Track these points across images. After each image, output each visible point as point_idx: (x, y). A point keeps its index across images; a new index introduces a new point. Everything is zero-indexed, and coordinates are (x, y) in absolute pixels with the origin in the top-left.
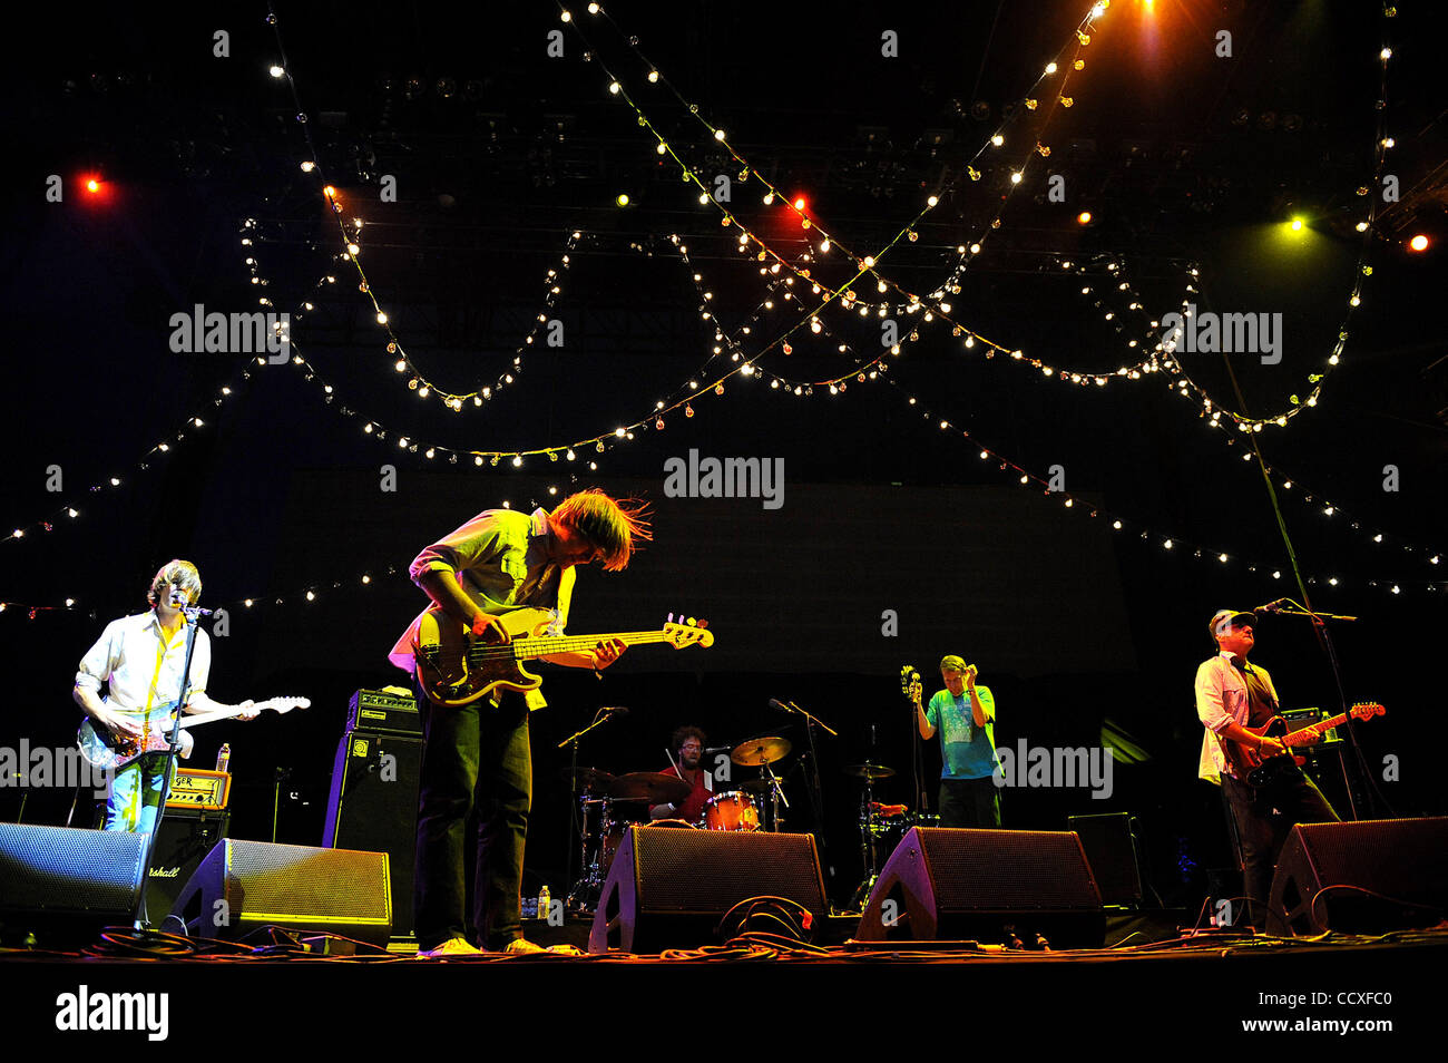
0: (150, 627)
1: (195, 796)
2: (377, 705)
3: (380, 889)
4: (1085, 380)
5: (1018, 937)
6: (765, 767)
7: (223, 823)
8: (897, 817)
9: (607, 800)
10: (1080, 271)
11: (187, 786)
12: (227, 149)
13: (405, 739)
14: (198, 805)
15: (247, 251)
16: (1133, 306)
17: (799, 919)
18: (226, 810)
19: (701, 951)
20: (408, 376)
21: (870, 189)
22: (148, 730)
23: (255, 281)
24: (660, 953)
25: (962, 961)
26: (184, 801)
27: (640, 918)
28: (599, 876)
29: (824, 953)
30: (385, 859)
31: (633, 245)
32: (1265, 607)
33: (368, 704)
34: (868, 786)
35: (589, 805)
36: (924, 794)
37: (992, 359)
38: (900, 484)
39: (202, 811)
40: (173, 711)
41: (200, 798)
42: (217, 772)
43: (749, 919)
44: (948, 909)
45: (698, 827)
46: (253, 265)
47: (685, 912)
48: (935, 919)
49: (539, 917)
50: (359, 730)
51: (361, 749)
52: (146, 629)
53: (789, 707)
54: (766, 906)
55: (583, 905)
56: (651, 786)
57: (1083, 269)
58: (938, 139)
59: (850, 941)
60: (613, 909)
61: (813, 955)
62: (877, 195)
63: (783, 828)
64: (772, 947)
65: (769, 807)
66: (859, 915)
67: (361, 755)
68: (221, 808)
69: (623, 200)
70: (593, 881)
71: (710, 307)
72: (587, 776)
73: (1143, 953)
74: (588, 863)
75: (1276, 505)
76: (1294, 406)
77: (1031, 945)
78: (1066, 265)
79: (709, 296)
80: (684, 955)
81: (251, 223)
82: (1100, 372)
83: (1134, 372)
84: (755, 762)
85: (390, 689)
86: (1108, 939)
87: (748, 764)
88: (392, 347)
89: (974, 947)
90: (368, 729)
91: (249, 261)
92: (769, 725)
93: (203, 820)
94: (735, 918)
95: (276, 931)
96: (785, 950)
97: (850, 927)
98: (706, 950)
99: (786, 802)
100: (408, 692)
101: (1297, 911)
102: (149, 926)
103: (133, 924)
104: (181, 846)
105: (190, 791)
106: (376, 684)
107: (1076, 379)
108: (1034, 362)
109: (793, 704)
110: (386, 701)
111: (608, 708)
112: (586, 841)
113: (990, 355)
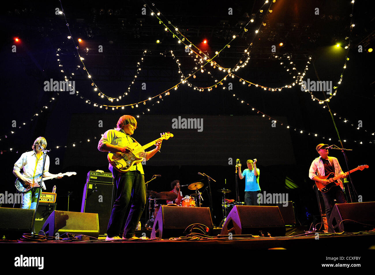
0: (33, 155)
1: (47, 199)
2: (95, 175)
3: (96, 223)
4: (276, 90)
5: (263, 233)
6: (197, 190)
7: (55, 206)
8: (232, 203)
9: (156, 199)
10: (280, 58)
11: (45, 197)
12: (52, 29)
13: (102, 184)
14: (48, 202)
15: (58, 57)
16: (294, 69)
17: (205, 229)
18: (55, 203)
19: (180, 238)
21: (224, 38)
22: (34, 182)
23: (60, 65)
24: (169, 238)
25: (248, 240)
26: (44, 201)
27: (164, 230)
28: (154, 219)
29: (212, 238)
30: (97, 215)
31: (161, 54)
33: (92, 175)
34: (224, 195)
35: (151, 200)
36: (239, 197)
37: (250, 86)
38: (233, 115)
39: (49, 203)
40: (40, 176)
41: (48, 200)
42: (53, 193)
43: (192, 229)
44: (245, 226)
45: (180, 206)
46: (59, 61)
47: (176, 228)
48: (241, 229)
49: (138, 230)
50: (90, 182)
51: (91, 186)
52: (32, 155)
53: (203, 175)
54: (197, 226)
55: (150, 226)
56: (167, 195)
58: (242, 24)
59: (219, 235)
60: (157, 227)
61: (209, 239)
62: (226, 39)
63: (202, 206)
64: (198, 237)
65: (198, 201)
66: (222, 228)
67: (91, 188)
68: (54, 202)
69: (158, 41)
70: (152, 220)
72: (150, 193)
73: (295, 238)
74: (151, 216)
75: (333, 120)
76: (331, 96)
77: (266, 235)
78: (276, 57)
80: (175, 239)
81: (59, 49)
82: (280, 87)
83: (290, 86)
84: (195, 189)
85: (98, 171)
86: (286, 234)
87: (193, 189)
89: (251, 236)
90: (92, 181)
91: (58, 60)
92: (198, 179)
93: (49, 206)
94: (189, 229)
95: (69, 234)
96: (202, 237)
97: (219, 231)
98: (181, 238)
99: (203, 199)
100: (103, 172)
101: (336, 226)
102: (35, 233)
103: (31, 233)
104: (43, 212)
105: (46, 198)
106: (94, 170)
107: (273, 90)
108: (262, 87)
109: (204, 174)
110: (97, 174)
111: (156, 175)
112: (150, 210)
113: (250, 85)
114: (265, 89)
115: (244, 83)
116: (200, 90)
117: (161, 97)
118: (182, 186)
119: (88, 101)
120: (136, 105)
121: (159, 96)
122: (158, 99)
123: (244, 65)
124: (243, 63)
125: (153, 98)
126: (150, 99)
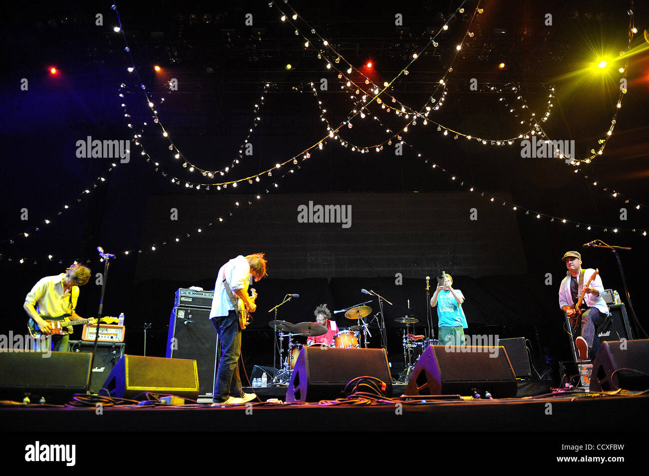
1: (110, 336)
2: (188, 295)
3: (193, 376)
4: (503, 143)
5: (478, 393)
6: (360, 319)
7: (122, 348)
8: (420, 341)
9: (291, 335)
11: (106, 332)
13: (201, 309)
14: (111, 340)
15: (122, 100)
16: (524, 107)
17: (381, 386)
18: (123, 342)
19: (337, 401)
20: (182, 161)
21: (402, 57)
23: (126, 115)
24: (318, 402)
25: (453, 405)
26: (106, 339)
27: (309, 387)
28: (288, 368)
29: (392, 401)
30: (194, 362)
31: (293, 88)
32: (588, 244)
33: (184, 295)
34: (407, 327)
35: (283, 337)
36: (432, 330)
38: (418, 192)
39: (114, 343)
41: (112, 337)
42: (119, 325)
43: (358, 386)
44: (446, 381)
47: (329, 384)
48: (441, 385)
49: (262, 386)
50: (180, 306)
51: (181, 314)
53: (370, 293)
54: (365, 380)
55: (281, 381)
56: (310, 328)
57: (501, 90)
59: (403, 396)
60: (296, 383)
61: (386, 402)
63: (369, 346)
64: (368, 399)
65: (363, 337)
66: (405, 384)
67: (181, 317)
68: (121, 341)
69: (289, 67)
70: (285, 370)
71: (325, 116)
72: (281, 325)
73: (536, 400)
74: (283, 363)
76: (593, 155)
77: (484, 396)
78: (492, 88)
79: (325, 111)
80: (329, 403)
81: (123, 85)
82: (510, 138)
83: (527, 136)
84: (356, 317)
85: (193, 288)
86: (519, 393)
87: (353, 318)
88: (171, 148)
89: (458, 398)
90: (184, 306)
91: (123, 105)
92: (360, 299)
93: (114, 346)
94: (351, 386)
95: (149, 395)
96: (374, 400)
97: (402, 389)
98: (339, 400)
99: (370, 334)
100: (201, 289)
101: (604, 380)
102: (93, 393)
103: (86, 393)
104: (104, 358)
105: (107, 334)
106: (187, 286)
107: (499, 143)
108: (478, 139)
109: (372, 291)
110: (191, 293)
111: (290, 295)
112: (282, 353)
113: (456, 137)
114: (485, 143)
115: (446, 133)
116: (363, 151)
117: (295, 162)
118: (335, 312)
119: (175, 179)
120: (256, 178)
121: (293, 160)
122: (291, 165)
123: (439, 105)
124: (437, 102)
125: (283, 164)
126: (278, 166)
